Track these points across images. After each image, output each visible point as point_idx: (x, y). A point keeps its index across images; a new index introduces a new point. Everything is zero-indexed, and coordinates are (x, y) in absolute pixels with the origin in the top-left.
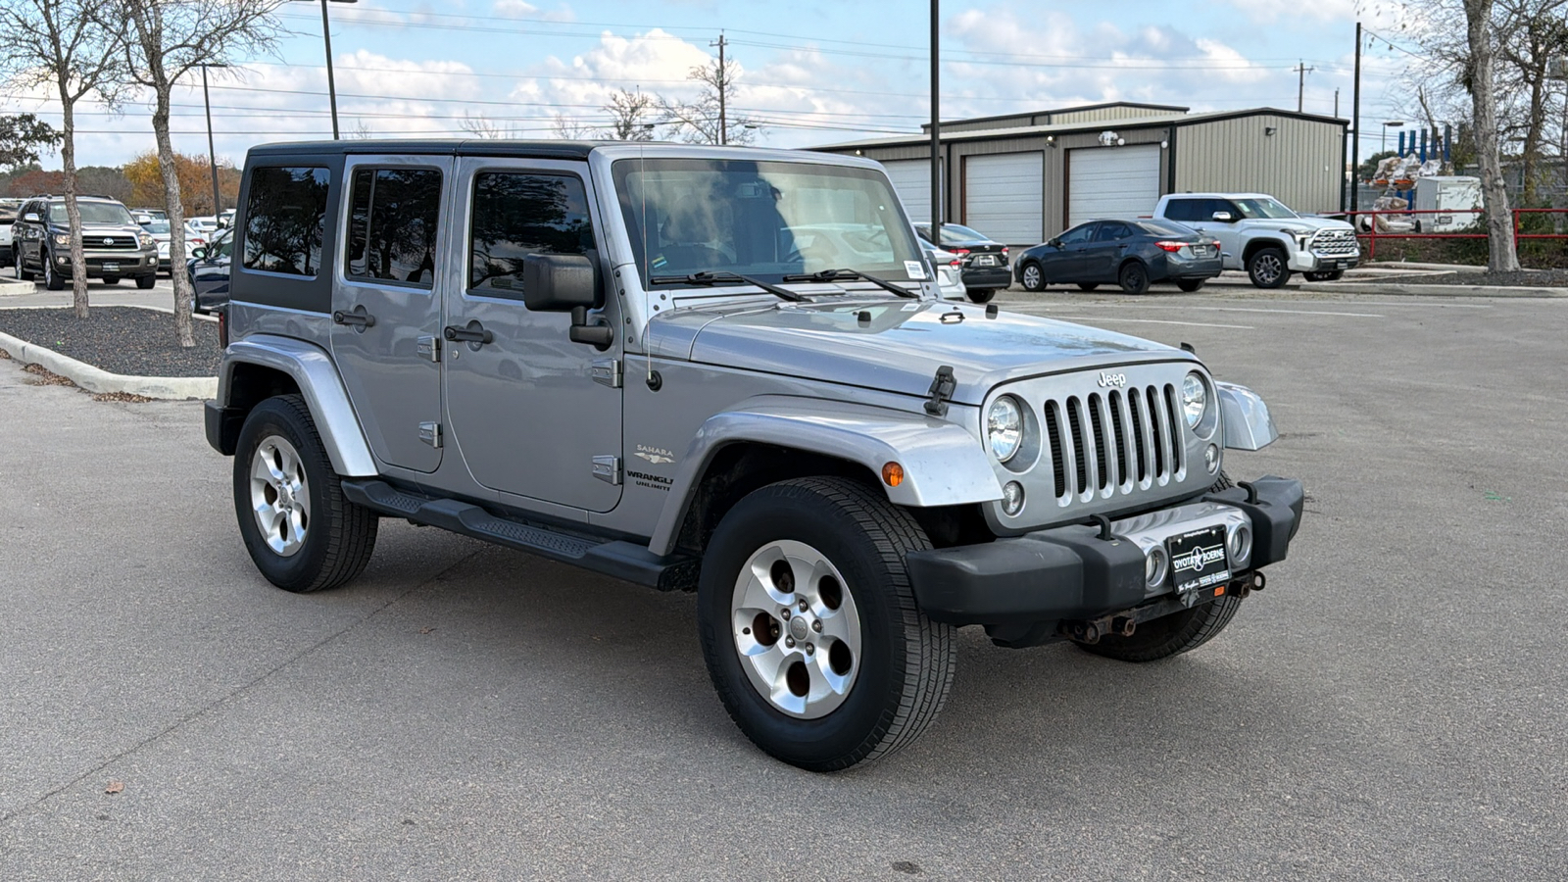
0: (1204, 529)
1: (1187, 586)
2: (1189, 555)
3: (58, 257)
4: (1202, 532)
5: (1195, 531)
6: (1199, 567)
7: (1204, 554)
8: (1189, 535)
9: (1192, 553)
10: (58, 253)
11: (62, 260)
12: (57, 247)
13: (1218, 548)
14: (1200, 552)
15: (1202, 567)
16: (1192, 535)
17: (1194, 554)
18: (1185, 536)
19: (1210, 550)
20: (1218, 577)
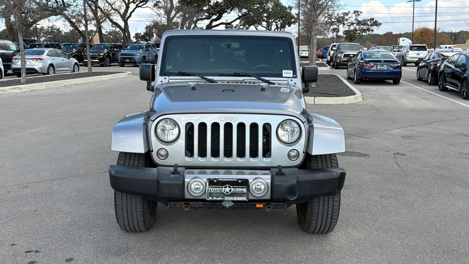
3: (337, 60)
6: (227, 193)
7: (232, 188)
8: (221, 180)
9: (224, 187)
10: (338, 59)
11: (338, 61)
12: (338, 57)
13: (243, 188)
14: (229, 187)
15: (230, 193)
17: (226, 187)
19: (236, 188)
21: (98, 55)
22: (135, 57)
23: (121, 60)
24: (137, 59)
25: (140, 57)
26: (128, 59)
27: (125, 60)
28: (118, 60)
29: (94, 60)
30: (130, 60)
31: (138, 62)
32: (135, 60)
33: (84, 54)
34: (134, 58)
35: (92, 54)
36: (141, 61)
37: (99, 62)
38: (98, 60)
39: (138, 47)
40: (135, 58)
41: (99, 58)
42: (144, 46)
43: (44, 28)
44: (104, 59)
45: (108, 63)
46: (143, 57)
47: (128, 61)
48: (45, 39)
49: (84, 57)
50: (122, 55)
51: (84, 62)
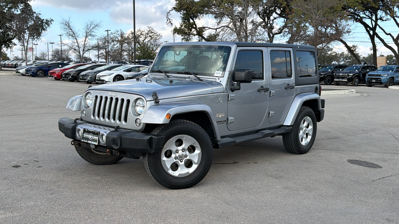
0: (94, 130)
1: (84, 141)
2: (89, 135)
4: (93, 131)
5: (91, 130)
6: (90, 138)
7: (93, 136)
8: (89, 130)
9: (90, 134)
13: (97, 137)
14: (92, 135)
15: (91, 139)
16: (90, 130)
17: (90, 135)
18: (88, 130)
19: (95, 136)
20: (93, 143)
21: (347, 75)
22: (381, 77)
23: (368, 80)
24: (383, 80)
25: (387, 78)
26: (375, 79)
27: (372, 80)
28: (366, 80)
29: (343, 80)
30: (376, 80)
31: (384, 83)
32: (381, 81)
33: (335, 74)
34: (380, 79)
35: (342, 74)
36: (388, 82)
37: (348, 82)
38: (346, 80)
39: (388, 68)
40: (382, 79)
41: (348, 78)
42: (395, 67)
43: (344, 53)
44: (352, 79)
45: (356, 83)
46: (391, 78)
47: (374, 81)
48: (344, 63)
49: (335, 77)
50: (369, 75)
51: (335, 81)
